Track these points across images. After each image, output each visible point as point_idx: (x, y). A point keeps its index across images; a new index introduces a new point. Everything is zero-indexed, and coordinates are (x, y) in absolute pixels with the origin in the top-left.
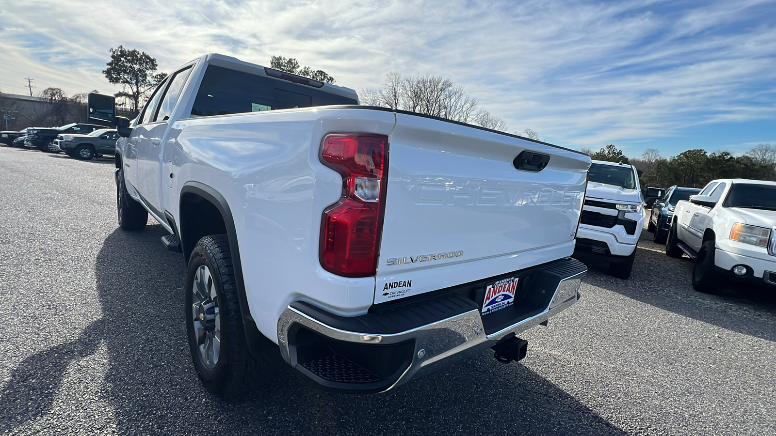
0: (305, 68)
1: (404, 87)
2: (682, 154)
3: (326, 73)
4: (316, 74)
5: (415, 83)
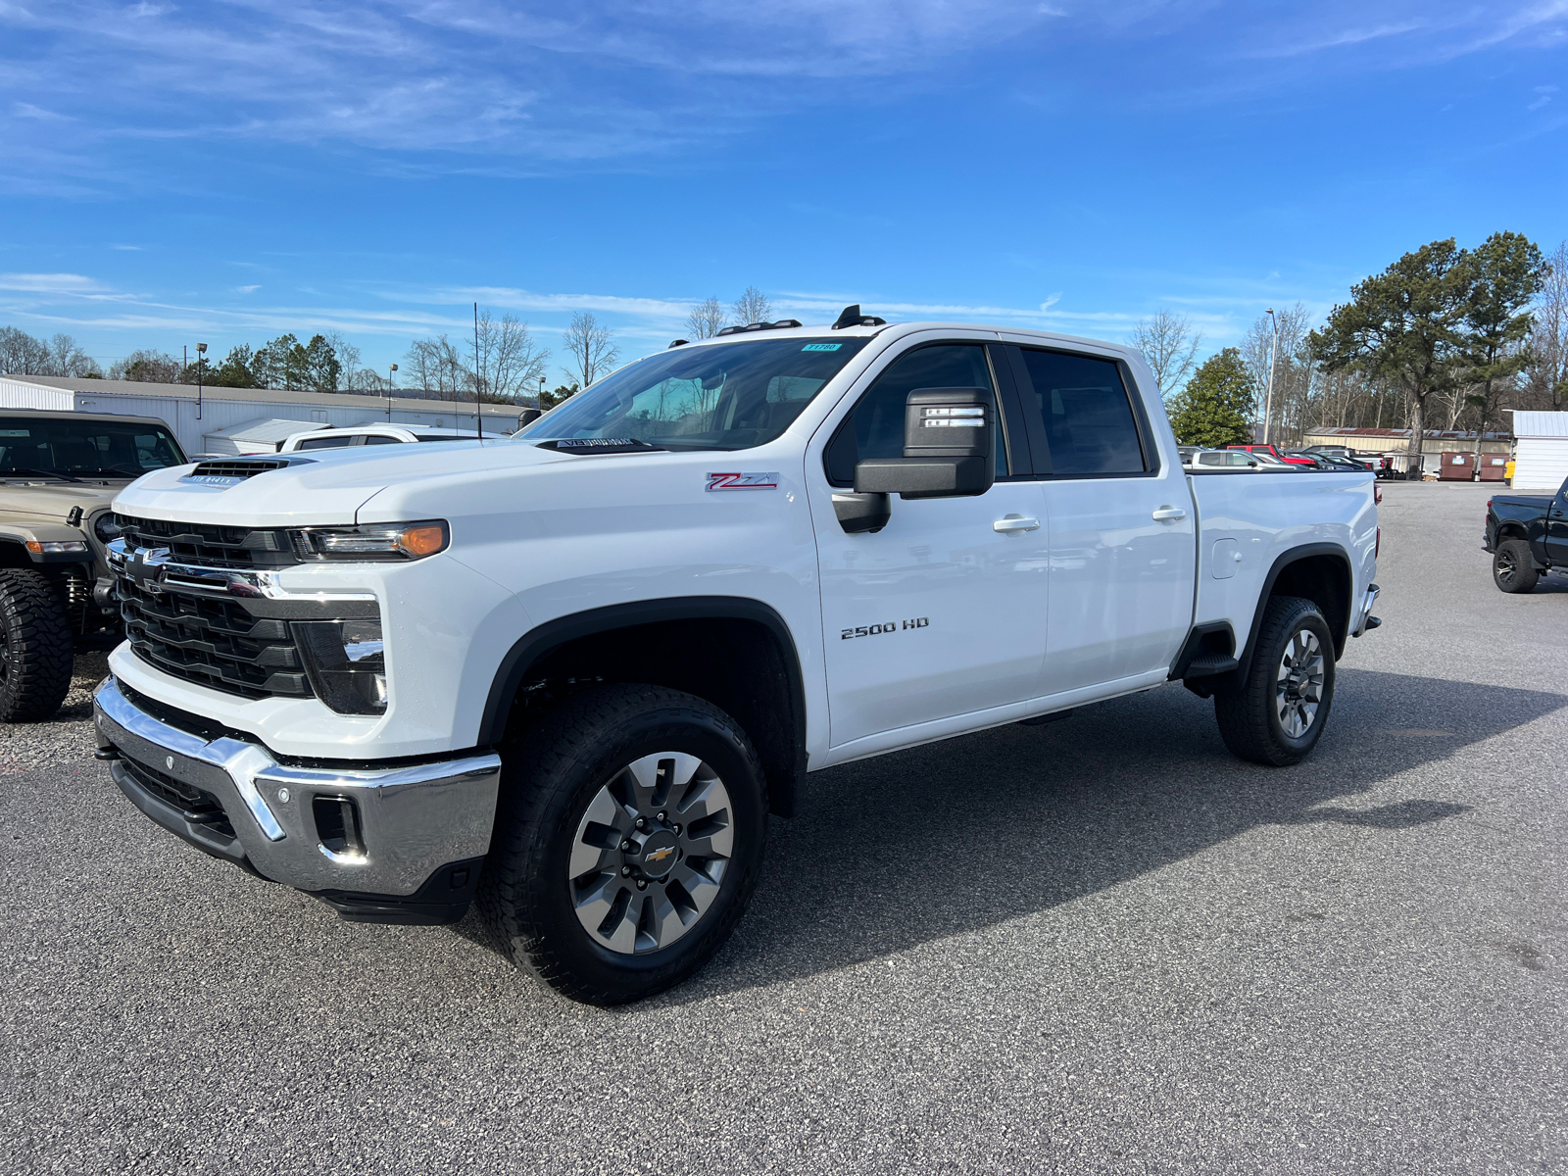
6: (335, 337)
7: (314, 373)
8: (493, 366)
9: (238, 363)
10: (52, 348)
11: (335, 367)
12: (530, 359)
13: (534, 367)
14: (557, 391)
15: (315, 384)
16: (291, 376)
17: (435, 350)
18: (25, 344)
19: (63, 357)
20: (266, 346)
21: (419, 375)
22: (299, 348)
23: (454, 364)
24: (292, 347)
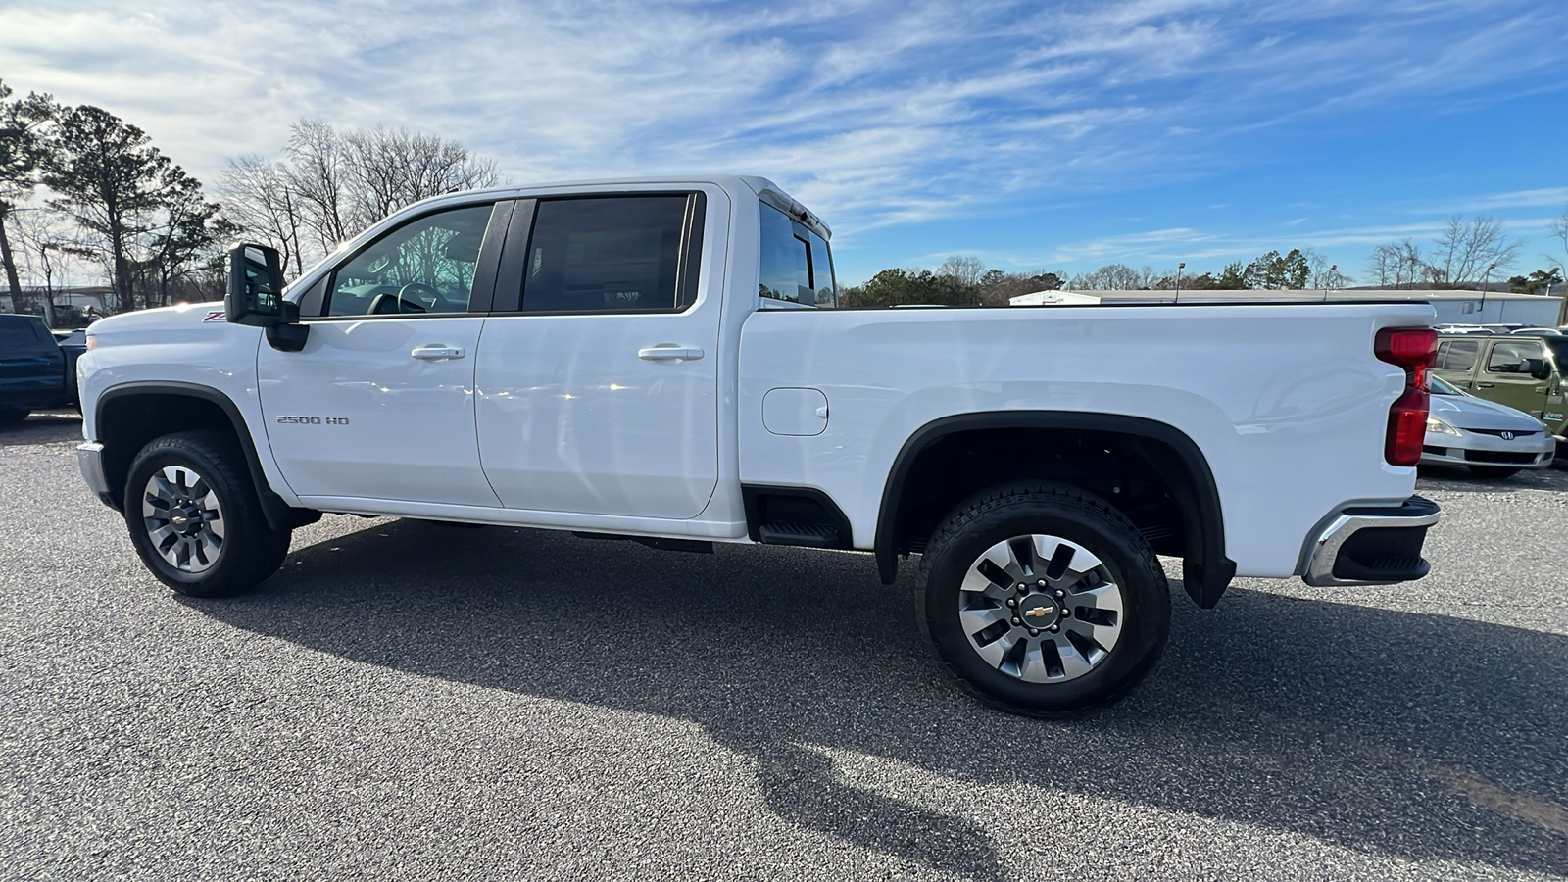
0: (33, 96)
1: (348, 158)
2: (875, 278)
3: (112, 114)
4: (75, 115)
5: (376, 149)
6: (1309, 249)
7: (1288, 276)
8: (1459, 259)
9: (1231, 273)
10: (1141, 274)
11: (1305, 271)
12: (1503, 249)
13: (1505, 256)
14: (1531, 275)
15: (1287, 284)
16: (1270, 280)
17: (1396, 251)
18: (1127, 273)
19: (1146, 279)
20: (1255, 261)
21: (1378, 271)
22: (1279, 260)
23: (1414, 260)
24: (1274, 260)
